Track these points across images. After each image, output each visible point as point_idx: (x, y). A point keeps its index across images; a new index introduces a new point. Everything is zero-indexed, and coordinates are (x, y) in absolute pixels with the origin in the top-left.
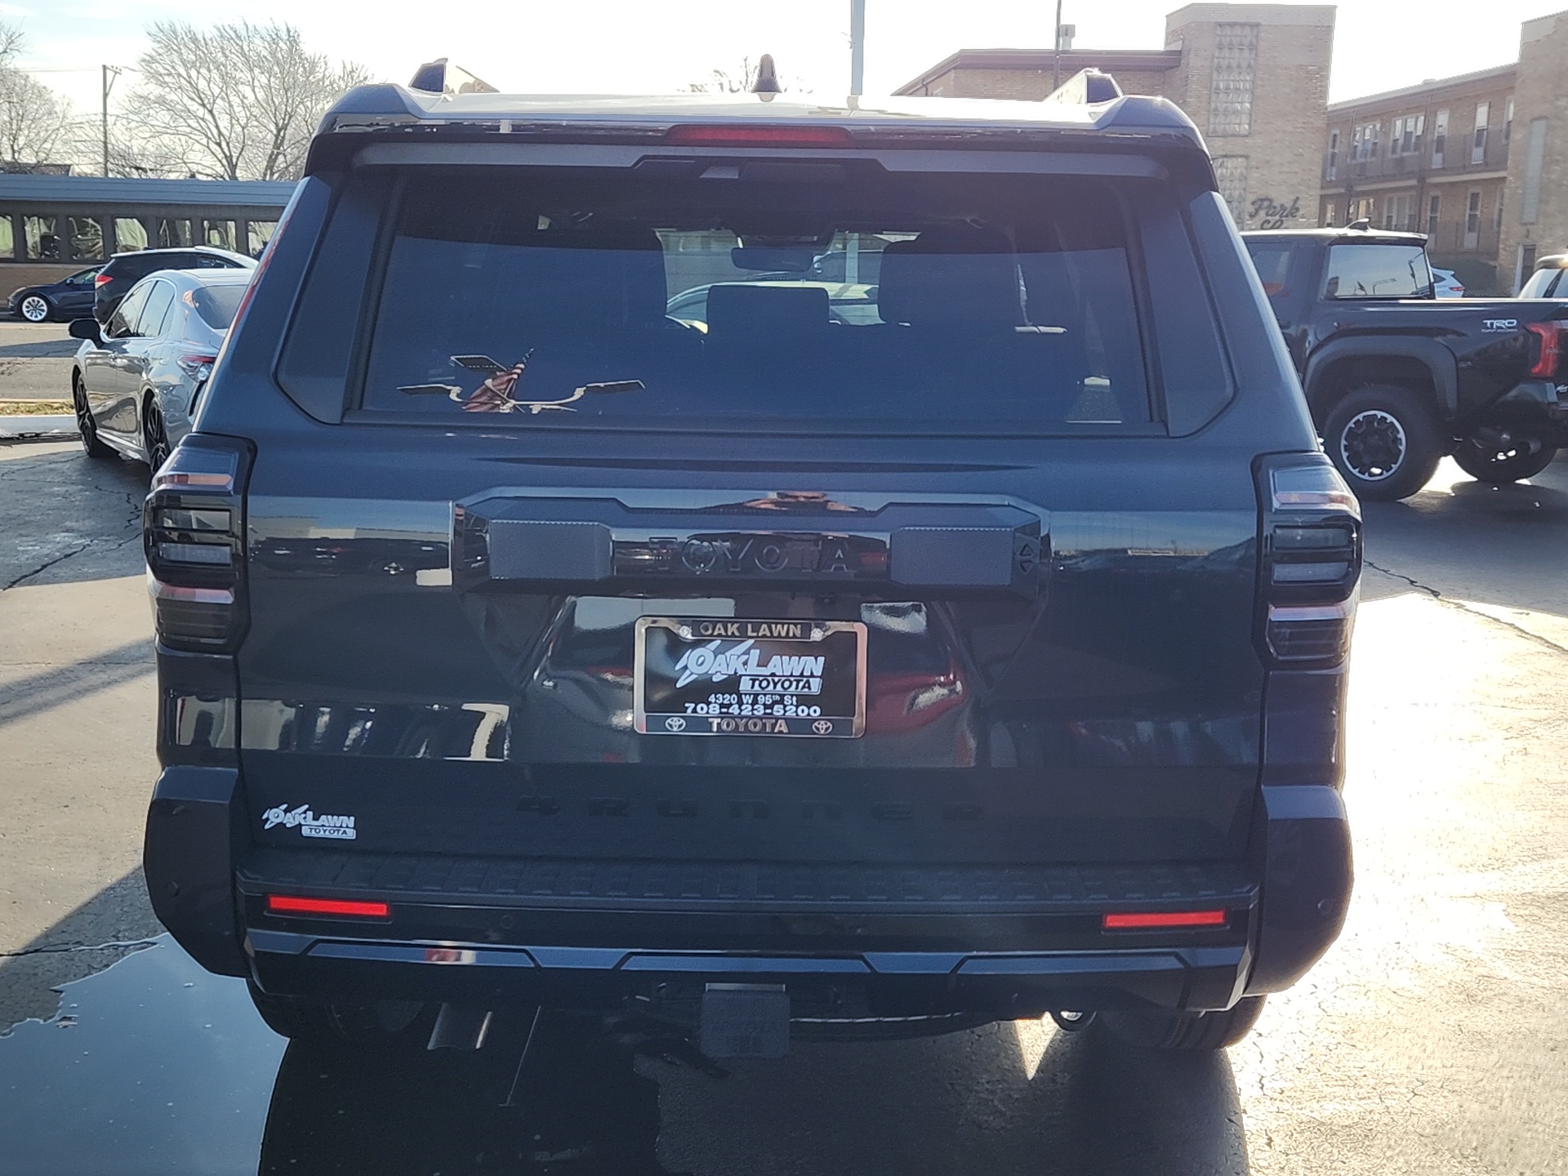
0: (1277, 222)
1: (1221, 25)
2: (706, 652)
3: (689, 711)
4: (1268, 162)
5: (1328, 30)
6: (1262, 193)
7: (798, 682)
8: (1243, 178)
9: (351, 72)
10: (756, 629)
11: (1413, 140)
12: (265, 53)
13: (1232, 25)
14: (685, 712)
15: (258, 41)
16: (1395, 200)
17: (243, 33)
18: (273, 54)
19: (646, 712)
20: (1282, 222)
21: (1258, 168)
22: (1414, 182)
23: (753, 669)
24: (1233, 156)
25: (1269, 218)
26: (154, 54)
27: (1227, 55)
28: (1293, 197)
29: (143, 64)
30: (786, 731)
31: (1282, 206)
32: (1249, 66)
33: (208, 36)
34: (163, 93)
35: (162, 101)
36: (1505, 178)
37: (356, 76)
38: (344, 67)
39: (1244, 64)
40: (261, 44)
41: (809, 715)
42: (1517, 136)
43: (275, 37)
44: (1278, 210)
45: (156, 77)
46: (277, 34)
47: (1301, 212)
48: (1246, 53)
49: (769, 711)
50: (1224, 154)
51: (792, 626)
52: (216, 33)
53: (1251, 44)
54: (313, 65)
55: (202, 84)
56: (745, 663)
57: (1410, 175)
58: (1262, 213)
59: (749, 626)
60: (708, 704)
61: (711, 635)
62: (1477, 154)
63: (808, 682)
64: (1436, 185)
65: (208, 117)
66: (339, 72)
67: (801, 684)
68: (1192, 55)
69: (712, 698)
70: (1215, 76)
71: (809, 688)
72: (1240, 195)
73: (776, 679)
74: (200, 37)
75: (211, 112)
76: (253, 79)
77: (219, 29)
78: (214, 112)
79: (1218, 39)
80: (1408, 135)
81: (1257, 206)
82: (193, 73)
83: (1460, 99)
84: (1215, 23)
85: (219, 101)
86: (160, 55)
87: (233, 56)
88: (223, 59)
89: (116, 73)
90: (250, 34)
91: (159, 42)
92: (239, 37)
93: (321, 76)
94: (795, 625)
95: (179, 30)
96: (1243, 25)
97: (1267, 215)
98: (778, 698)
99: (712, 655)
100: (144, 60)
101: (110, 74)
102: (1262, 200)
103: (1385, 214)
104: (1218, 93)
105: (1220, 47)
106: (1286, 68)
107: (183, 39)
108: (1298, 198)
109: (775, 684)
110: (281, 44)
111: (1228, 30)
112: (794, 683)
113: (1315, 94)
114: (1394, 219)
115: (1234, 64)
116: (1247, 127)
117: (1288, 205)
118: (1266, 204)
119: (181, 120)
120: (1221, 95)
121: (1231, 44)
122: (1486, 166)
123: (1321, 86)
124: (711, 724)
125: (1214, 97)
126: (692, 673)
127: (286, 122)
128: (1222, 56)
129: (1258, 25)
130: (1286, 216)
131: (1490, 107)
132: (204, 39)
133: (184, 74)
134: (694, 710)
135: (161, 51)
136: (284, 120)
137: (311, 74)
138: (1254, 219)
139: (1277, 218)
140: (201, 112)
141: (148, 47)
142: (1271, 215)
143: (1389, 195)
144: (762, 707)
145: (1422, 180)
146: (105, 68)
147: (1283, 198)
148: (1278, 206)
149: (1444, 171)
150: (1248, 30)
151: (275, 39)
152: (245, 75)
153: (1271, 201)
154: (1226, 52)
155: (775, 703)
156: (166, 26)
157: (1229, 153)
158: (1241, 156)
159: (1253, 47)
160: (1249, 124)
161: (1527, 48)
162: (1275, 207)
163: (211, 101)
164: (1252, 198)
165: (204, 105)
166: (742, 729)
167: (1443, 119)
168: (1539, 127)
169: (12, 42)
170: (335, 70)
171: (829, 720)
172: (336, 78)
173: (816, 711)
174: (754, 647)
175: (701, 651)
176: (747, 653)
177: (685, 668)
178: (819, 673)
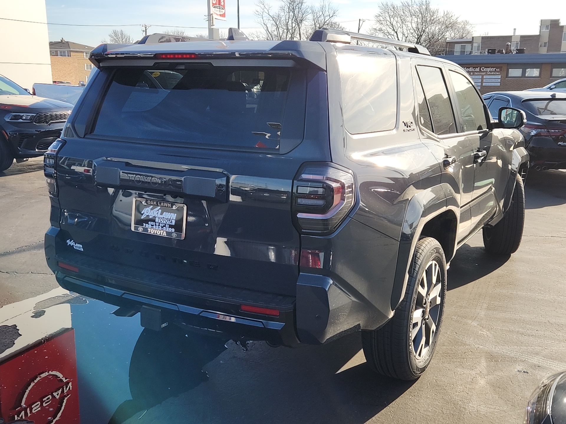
2: (149, 209)
3: (144, 226)
7: (169, 220)
9: (446, 15)
10: (160, 204)
12: (417, 10)
14: (143, 226)
15: (415, 6)
17: (410, 4)
18: (420, 11)
19: (134, 224)
23: (159, 215)
26: (380, 13)
29: (376, 17)
30: (166, 235)
33: (398, 6)
34: (381, 27)
35: (380, 30)
37: (448, 16)
38: (444, 13)
40: (416, 7)
41: (172, 231)
43: (421, 4)
45: (379, 21)
46: (422, 3)
49: (162, 228)
51: (169, 204)
52: (401, 4)
54: (434, 13)
55: (395, 23)
56: (157, 213)
59: (159, 203)
60: (148, 224)
61: (150, 204)
63: (172, 221)
65: (395, 34)
66: (442, 15)
67: (170, 221)
69: (149, 223)
71: (172, 223)
73: (164, 219)
74: (396, 6)
75: (396, 32)
76: (412, 20)
77: (402, 3)
78: (398, 33)
82: (392, 19)
85: (399, 28)
86: (382, 14)
87: (406, 12)
88: (403, 14)
89: (363, 21)
90: (413, 4)
91: (382, 9)
92: (408, 5)
93: (435, 17)
94: (169, 203)
95: (389, 5)
98: (164, 225)
99: (150, 210)
100: (376, 16)
101: (361, 22)
107: (390, 8)
109: (164, 220)
110: (423, 6)
112: (168, 221)
119: (386, 36)
124: (148, 230)
126: (145, 215)
127: (422, 34)
132: (397, 7)
133: (389, 20)
134: (145, 226)
135: (382, 12)
136: (421, 33)
137: (432, 16)
140: (393, 33)
141: (378, 11)
144: (161, 227)
146: (360, 20)
151: (421, 5)
152: (409, 19)
155: (164, 226)
156: (385, 3)
163: (397, 29)
165: (394, 30)
166: (155, 233)
169: (335, 13)
170: (441, 14)
171: (176, 233)
172: (441, 17)
173: (173, 230)
174: (160, 209)
175: (147, 208)
176: (158, 210)
177: (144, 213)
178: (174, 219)
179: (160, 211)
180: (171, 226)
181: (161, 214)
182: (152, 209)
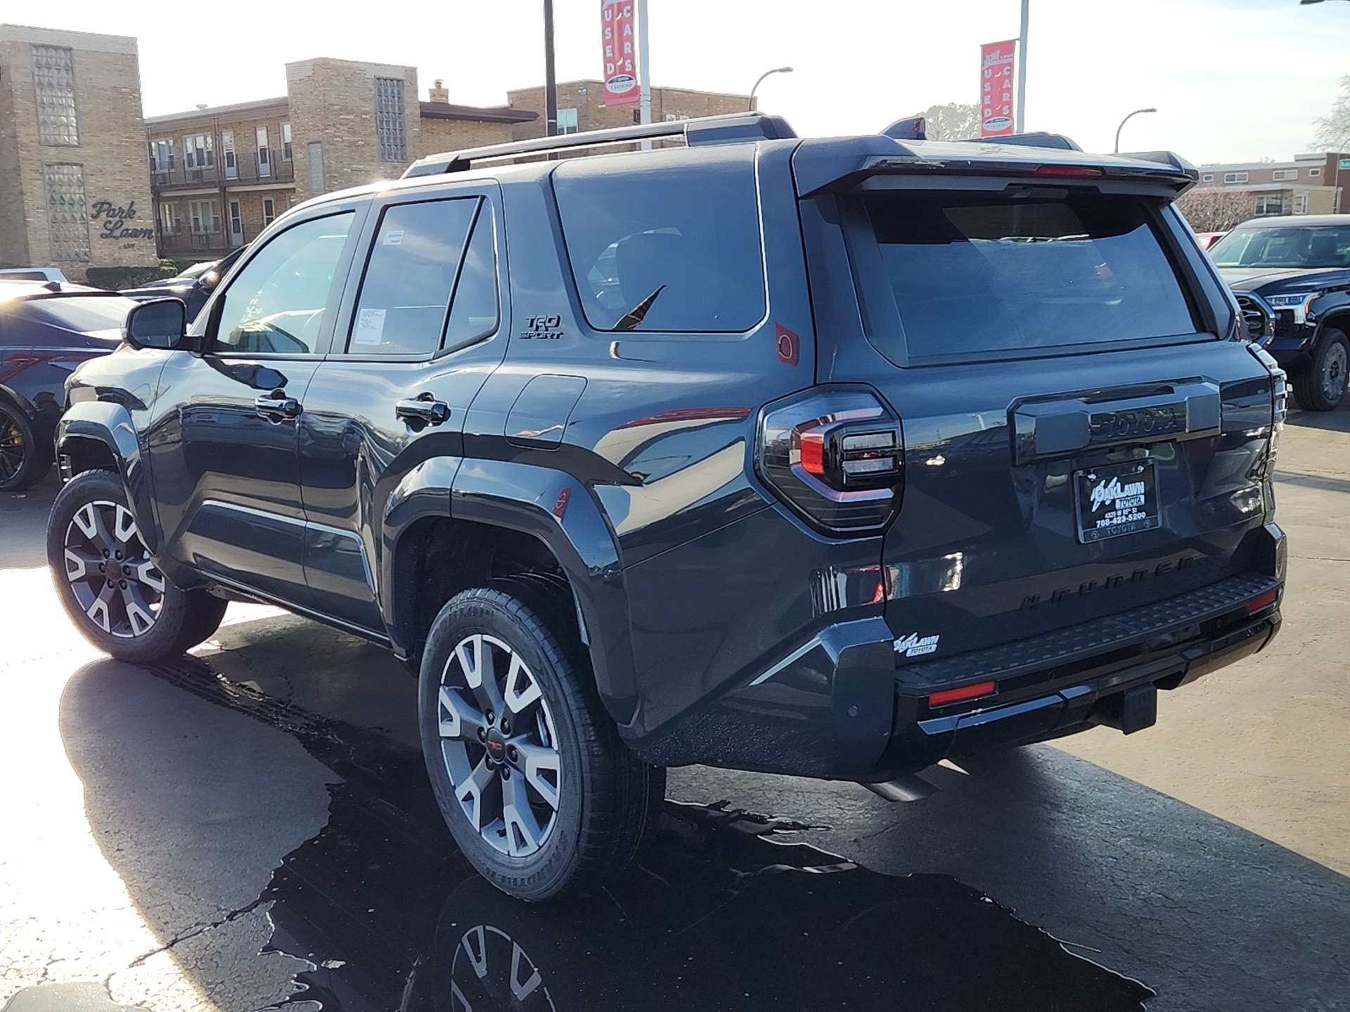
0: (117, 222)
1: (36, 47)
2: (1100, 488)
4: (101, 170)
5: (134, 58)
6: (101, 197)
7: (1136, 498)
8: (81, 184)
10: (1115, 472)
11: (205, 156)
13: (47, 47)
14: (1097, 526)
16: (199, 205)
19: (1083, 529)
20: (122, 222)
21: (92, 175)
22: (216, 191)
23: (1119, 495)
24: (68, 164)
25: (110, 219)
27: (46, 74)
28: (129, 202)
30: (1134, 529)
31: (120, 208)
32: (68, 85)
36: (294, 189)
39: (64, 83)
41: (1142, 517)
42: (298, 156)
44: (117, 212)
47: (138, 214)
48: (63, 72)
49: (1127, 518)
50: (58, 161)
53: (66, 65)
56: (1116, 492)
57: (211, 184)
58: (103, 215)
60: (1105, 519)
61: (1101, 476)
62: (265, 170)
63: (1139, 498)
64: (233, 194)
67: (1137, 500)
68: (12, 71)
69: (1106, 516)
70: (38, 91)
71: (1140, 501)
72: (81, 199)
73: (1128, 499)
79: (35, 58)
80: (199, 151)
81: (97, 208)
83: (240, 123)
84: (30, 44)
96: (56, 48)
97: (108, 216)
98: (1129, 510)
99: (1103, 489)
102: (103, 204)
103: (192, 217)
104: (44, 108)
105: (39, 67)
106: (102, 89)
108: (133, 203)
109: (1128, 501)
111: (43, 52)
112: (1134, 500)
113: (131, 112)
114: (201, 220)
115: (54, 82)
116: (75, 138)
117: (126, 208)
118: (106, 207)
120: (47, 108)
121: (48, 63)
122: (276, 178)
123: (135, 106)
124: (1108, 532)
125: (40, 109)
126: (1097, 502)
128: (41, 73)
129: (70, 49)
130: (125, 217)
131: (267, 131)
138: (97, 220)
139: (117, 219)
142: (111, 217)
143: (194, 201)
144: (1124, 517)
145: (223, 189)
147: (121, 202)
148: (117, 208)
149: (241, 182)
150: (62, 53)
153: (110, 204)
154: (46, 71)
155: (1129, 513)
157: (63, 161)
158: (76, 165)
159: (69, 69)
160: (78, 137)
161: (292, 84)
162: (114, 210)
164: (93, 201)
167: (227, 138)
168: (316, 149)
171: (1149, 520)
173: (1143, 515)
174: (1117, 481)
175: (1098, 488)
176: (1115, 485)
177: (1094, 500)
178: (1143, 492)
179: (1119, 484)
180: (1140, 510)
181: (1122, 490)
182: (1105, 487)
